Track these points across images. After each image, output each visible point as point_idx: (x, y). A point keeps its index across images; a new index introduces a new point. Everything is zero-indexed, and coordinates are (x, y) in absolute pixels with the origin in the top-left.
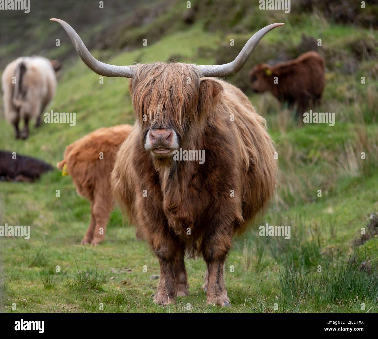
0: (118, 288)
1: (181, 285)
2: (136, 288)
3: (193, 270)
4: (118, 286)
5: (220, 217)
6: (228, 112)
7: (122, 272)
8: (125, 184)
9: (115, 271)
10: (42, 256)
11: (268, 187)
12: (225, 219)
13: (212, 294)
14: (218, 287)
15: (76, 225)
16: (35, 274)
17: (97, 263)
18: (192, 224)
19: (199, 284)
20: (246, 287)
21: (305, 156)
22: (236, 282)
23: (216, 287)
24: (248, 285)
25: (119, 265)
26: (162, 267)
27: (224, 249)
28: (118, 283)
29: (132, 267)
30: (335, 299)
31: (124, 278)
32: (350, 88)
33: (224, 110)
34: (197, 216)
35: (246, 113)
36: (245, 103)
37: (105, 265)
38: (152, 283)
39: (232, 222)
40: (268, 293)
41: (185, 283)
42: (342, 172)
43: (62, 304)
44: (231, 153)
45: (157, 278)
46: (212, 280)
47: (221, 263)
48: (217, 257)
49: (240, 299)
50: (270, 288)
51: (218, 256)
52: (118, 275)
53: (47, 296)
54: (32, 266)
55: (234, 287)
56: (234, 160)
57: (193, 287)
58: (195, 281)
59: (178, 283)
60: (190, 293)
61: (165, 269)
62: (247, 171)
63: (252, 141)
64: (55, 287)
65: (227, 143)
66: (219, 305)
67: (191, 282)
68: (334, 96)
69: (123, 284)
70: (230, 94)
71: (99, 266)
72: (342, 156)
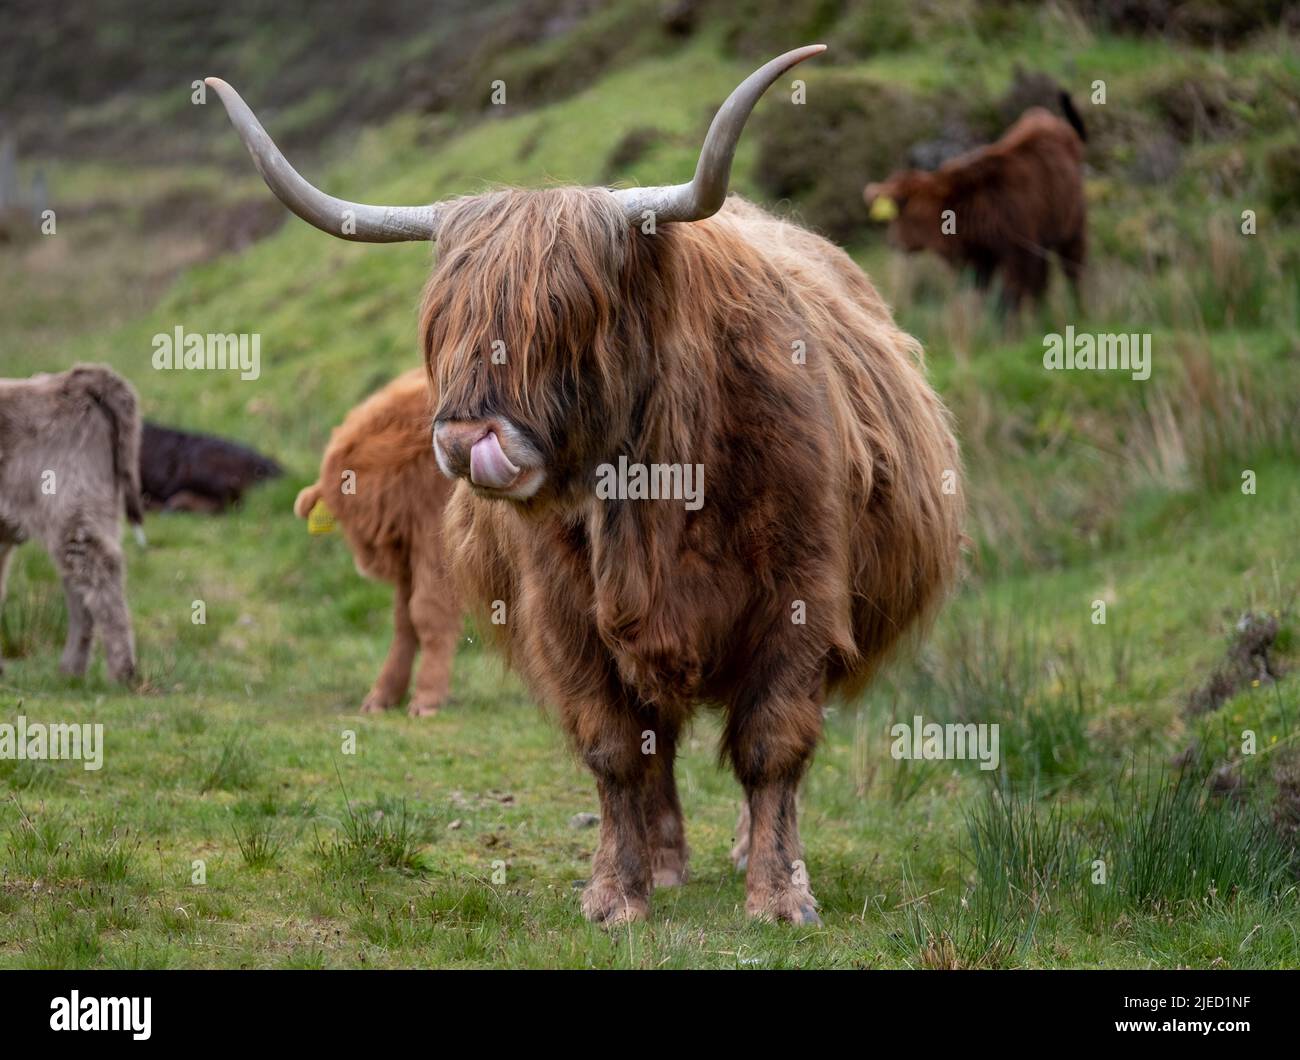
0: (473, 859)
1: (664, 852)
2: (527, 858)
3: (703, 795)
4: (471, 852)
5: (783, 645)
6: (803, 318)
7: (484, 803)
8: (488, 546)
9: (463, 801)
10: (242, 754)
11: (934, 551)
12: (799, 652)
13: (761, 885)
14: (780, 863)
15: (348, 646)
16: (218, 814)
17: (409, 775)
18: (697, 670)
19: (719, 844)
20: (865, 852)
21: (1028, 429)
22: (834, 837)
23: (774, 862)
24: (871, 846)
25: (476, 782)
26: (606, 801)
27: (798, 743)
28: (472, 840)
29: (514, 787)
30: (1143, 896)
31: (490, 825)
32: (1156, 225)
33: (791, 312)
34: (714, 640)
35: (862, 323)
36: (856, 295)
37: (433, 781)
38: (575, 841)
39: (822, 660)
40: (934, 876)
41: (678, 843)
42: (1138, 478)
43: (299, 921)
44: (814, 447)
45: (591, 823)
46: (763, 839)
47: (788, 789)
48: (776, 770)
49: (849, 896)
50: (939, 854)
51: (780, 765)
52: (472, 815)
53: (251, 889)
54: (210, 788)
55: (826, 852)
56: (824, 469)
57: (701, 853)
58: (709, 835)
59: (655, 846)
60: (693, 873)
61: (615, 809)
62: (865, 502)
63: (884, 408)
64: (278, 861)
65: (799, 415)
66: (785, 919)
67: (696, 836)
68: (1111, 249)
69: (488, 845)
70: (812, 264)
71: (415, 784)
72: (1138, 428)
